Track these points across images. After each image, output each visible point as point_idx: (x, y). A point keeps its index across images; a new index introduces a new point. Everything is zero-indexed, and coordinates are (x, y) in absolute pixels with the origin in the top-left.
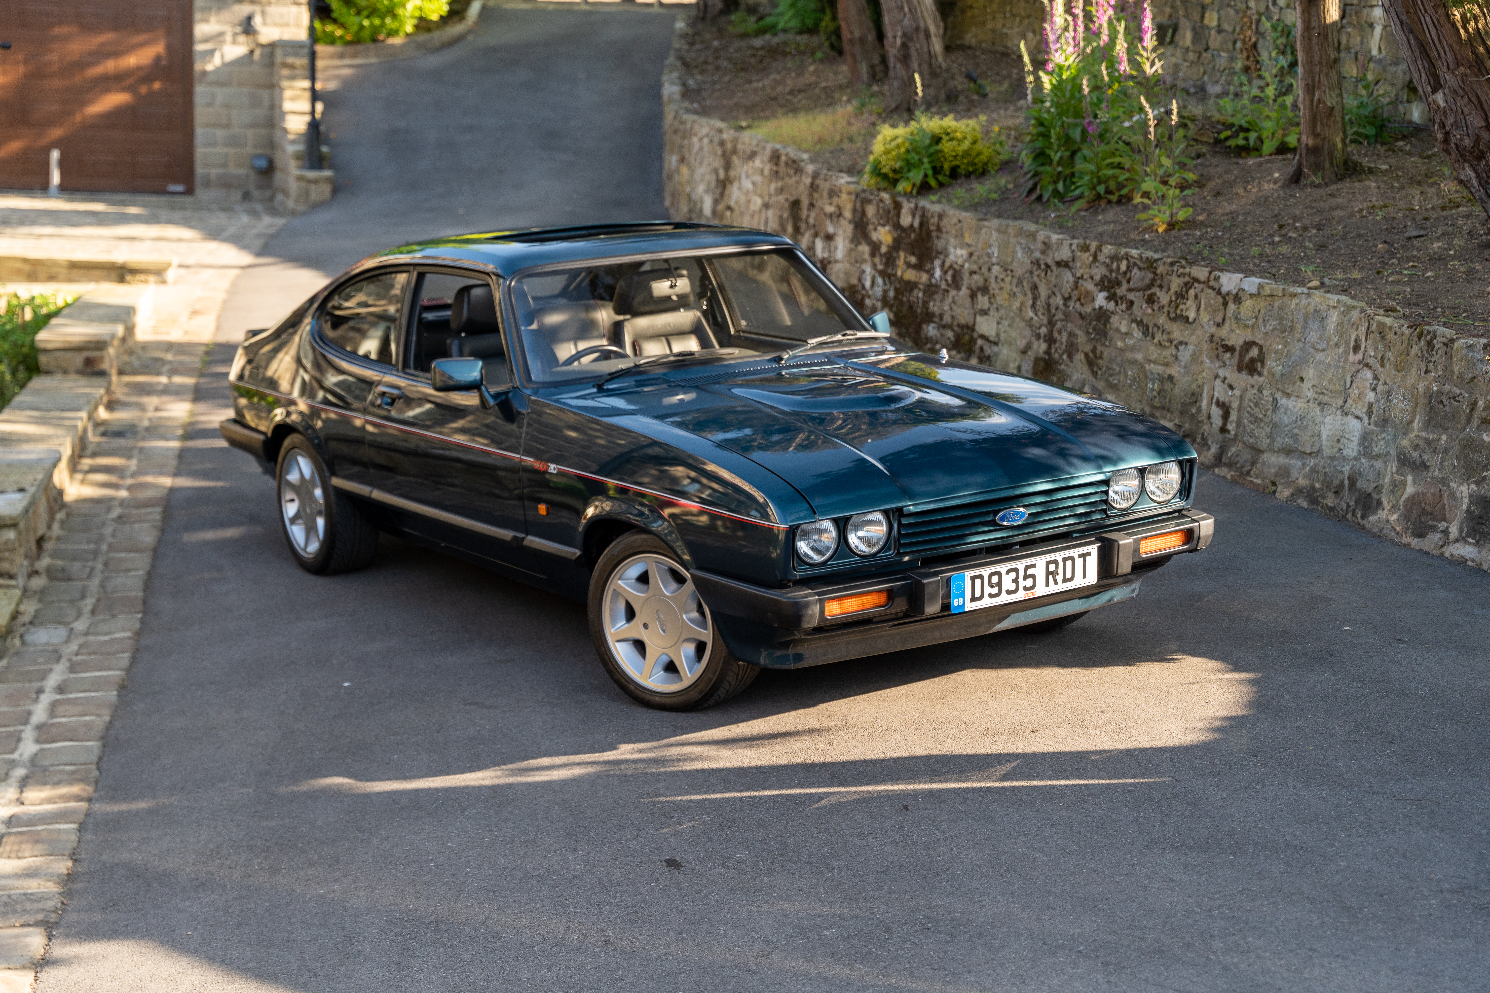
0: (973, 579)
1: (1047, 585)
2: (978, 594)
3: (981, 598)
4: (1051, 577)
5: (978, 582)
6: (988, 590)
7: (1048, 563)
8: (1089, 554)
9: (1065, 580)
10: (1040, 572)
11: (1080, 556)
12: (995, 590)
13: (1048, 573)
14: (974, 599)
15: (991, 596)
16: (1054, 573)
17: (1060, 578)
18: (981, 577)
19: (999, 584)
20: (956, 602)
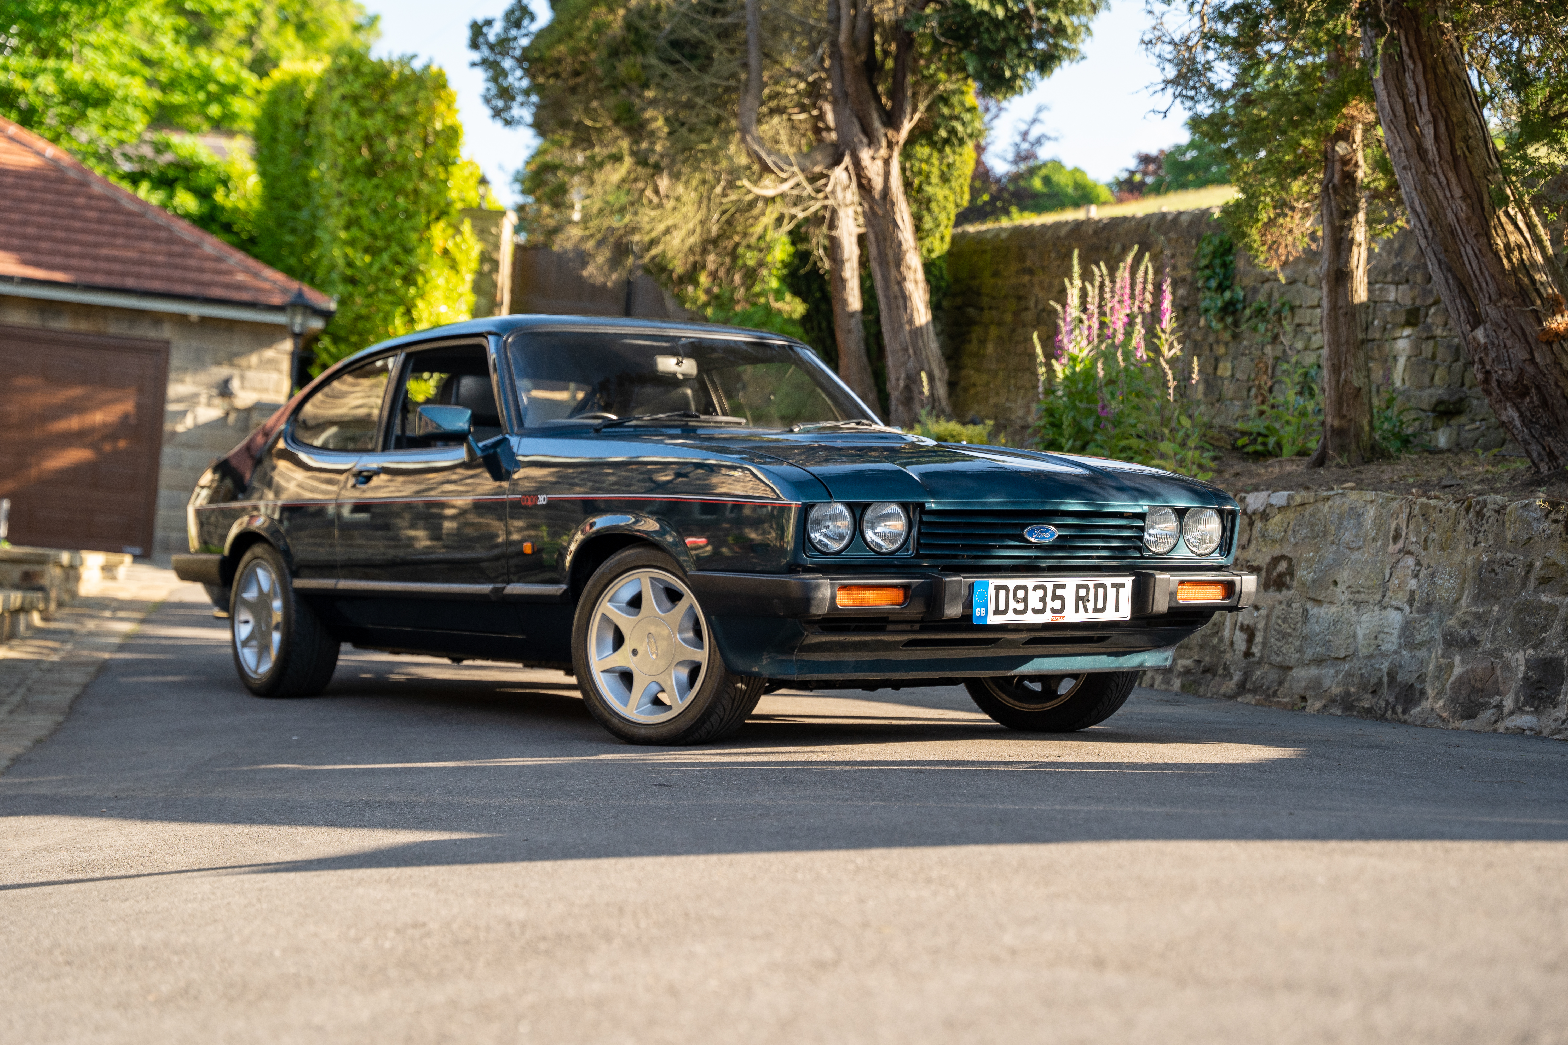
0: (998, 588)
1: (1077, 611)
2: (1002, 607)
3: (1005, 612)
4: (1080, 603)
5: (1002, 593)
6: (1013, 605)
7: (1079, 587)
8: (1123, 585)
9: (1096, 610)
10: (1069, 594)
11: (1113, 585)
12: (1021, 606)
13: (1078, 598)
14: (997, 612)
15: (1016, 612)
16: (1085, 599)
17: (1091, 606)
18: (1006, 588)
19: (1025, 600)
20: (978, 612)
